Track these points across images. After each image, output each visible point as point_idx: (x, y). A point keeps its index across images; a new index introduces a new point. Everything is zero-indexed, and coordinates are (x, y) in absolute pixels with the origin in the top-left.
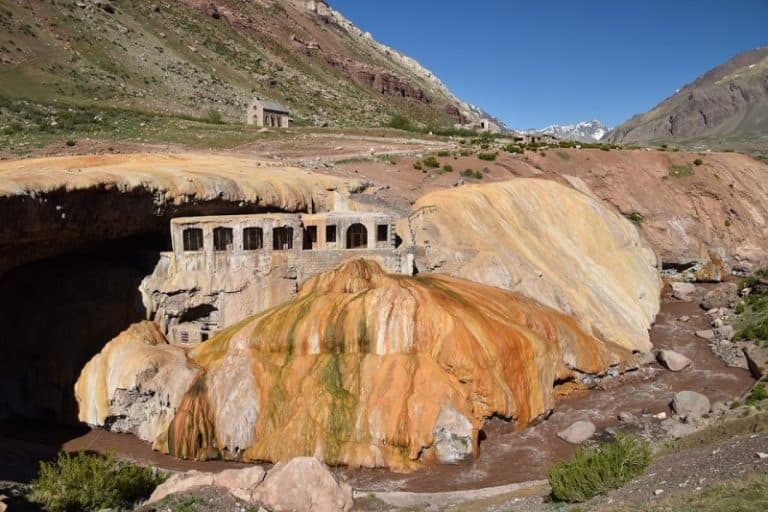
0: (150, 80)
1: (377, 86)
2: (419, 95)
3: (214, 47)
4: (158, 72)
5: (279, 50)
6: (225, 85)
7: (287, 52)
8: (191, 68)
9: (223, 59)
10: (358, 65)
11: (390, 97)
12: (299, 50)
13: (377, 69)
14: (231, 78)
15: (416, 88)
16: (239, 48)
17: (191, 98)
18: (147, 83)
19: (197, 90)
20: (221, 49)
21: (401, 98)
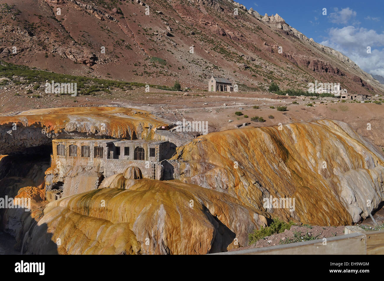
0: (181, 68)
1: (311, 67)
2: (336, 71)
3: (219, 50)
4: (185, 63)
5: (256, 50)
6: (220, 69)
7: (260, 51)
8: (204, 61)
9: (222, 56)
10: (301, 56)
11: (318, 73)
12: (268, 50)
13: (311, 57)
14: (224, 65)
15: (335, 68)
16: (233, 50)
17: (200, 76)
18: (179, 69)
19: (204, 72)
20: (223, 51)
21: (325, 73)
